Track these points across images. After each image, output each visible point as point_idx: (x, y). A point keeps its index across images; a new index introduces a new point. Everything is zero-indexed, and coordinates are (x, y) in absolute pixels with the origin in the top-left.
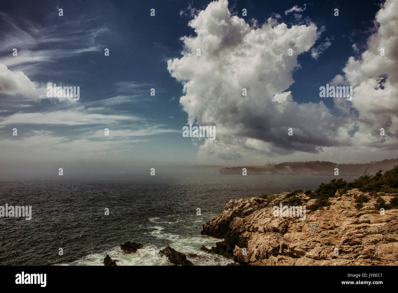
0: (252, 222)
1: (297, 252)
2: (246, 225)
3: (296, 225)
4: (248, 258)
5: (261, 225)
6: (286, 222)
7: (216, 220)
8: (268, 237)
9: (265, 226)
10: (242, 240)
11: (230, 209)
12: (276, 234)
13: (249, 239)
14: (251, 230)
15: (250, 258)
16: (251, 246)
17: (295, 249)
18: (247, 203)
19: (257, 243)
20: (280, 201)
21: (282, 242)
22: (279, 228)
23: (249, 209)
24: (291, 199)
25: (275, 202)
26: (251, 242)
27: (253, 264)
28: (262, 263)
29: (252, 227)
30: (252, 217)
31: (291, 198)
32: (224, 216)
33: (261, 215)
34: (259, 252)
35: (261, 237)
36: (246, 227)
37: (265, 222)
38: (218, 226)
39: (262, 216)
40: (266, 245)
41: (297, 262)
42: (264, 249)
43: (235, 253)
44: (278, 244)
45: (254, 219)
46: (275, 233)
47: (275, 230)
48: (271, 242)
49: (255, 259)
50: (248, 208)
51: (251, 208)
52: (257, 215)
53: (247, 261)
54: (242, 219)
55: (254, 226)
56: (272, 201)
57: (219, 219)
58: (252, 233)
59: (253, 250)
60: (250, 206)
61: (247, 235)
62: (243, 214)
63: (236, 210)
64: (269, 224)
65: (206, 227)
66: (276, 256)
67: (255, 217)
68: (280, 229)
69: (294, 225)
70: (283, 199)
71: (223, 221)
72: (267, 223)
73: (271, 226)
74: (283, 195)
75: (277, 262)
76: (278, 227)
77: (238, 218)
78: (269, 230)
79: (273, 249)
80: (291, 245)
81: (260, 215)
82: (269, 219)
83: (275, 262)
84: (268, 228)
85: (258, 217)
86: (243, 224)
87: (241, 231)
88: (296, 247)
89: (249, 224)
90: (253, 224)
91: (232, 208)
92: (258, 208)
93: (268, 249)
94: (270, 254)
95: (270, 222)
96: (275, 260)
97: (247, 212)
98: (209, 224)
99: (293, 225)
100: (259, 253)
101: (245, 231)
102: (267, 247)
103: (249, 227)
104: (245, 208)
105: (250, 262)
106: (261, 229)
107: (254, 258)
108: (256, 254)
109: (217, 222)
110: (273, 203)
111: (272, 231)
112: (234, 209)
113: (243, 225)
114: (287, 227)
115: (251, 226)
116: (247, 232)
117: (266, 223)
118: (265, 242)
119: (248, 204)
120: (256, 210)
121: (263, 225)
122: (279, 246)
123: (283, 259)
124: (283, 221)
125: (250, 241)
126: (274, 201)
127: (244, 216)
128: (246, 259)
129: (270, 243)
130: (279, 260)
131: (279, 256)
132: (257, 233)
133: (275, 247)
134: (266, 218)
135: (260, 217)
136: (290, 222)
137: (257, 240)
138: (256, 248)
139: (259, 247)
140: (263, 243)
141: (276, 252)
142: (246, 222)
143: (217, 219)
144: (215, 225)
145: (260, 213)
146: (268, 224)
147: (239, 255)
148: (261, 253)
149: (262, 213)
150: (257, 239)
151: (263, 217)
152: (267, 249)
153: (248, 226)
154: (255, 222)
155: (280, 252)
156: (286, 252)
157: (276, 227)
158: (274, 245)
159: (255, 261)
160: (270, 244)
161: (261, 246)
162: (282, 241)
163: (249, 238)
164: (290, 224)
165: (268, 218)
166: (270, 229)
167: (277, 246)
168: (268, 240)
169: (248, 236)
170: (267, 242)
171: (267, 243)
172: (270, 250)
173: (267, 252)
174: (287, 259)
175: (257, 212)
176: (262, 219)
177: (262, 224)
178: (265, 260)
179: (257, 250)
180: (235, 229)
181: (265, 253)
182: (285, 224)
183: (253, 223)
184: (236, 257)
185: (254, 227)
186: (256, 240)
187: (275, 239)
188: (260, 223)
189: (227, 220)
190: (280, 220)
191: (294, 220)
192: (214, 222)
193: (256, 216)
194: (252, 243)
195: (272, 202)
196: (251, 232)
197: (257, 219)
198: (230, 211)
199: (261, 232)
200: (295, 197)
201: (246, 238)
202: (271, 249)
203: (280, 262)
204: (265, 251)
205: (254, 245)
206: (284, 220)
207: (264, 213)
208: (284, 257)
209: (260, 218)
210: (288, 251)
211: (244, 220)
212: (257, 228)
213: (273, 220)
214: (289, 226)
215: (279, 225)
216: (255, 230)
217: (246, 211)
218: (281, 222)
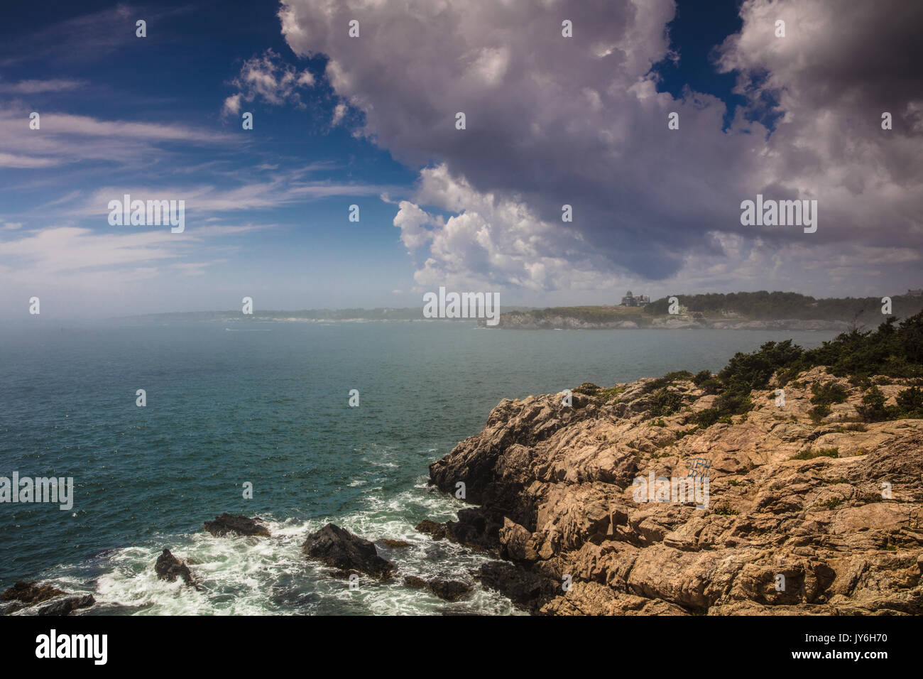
0: (550, 458)
1: (647, 531)
2: (535, 464)
3: (658, 462)
4: (535, 548)
5: (571, 464)
6: (633, 457)
7: (462, 454)
8: (584, 495)
9: (582, 467)
10: (525, 505)
11: (499, 424)
12: (605, 486)
13: (541, 500)
14: (548, 477)
15: (540, 549)
16: (543, 519)
17: (642, 525)
18: (543, 408)
19: (557, 510)
20: (627, 401)
21: (613, 508)
22: (614, 472)
23: (549, 424)
24: (657, 397)
25: (615, 403)
26: (544, 507)
27: (544, 563)
28: (566, 560)
29: (550, 470)
30: (553, 444)
31: (656, 392)
32: (485, 443)
33: (576, 439)
34: (560, 532)
35: (569, 495)
36: (536, 469)
37: (582, 457)
38: (467, 468)
39: (578, 441)
40: (577, 516)
41: (640, 557)
42: (573, 524)
43: (504, 537)
44: (605, 512)
45: (557, 449)
46: (603, 484)
47: (606, 477)
48: (589, 507)
49: (552, 552)
50: (546, 419)
51: (554, 421)
52: (566, 438)
53: (533, 556)
54: (526, 450)
55: (554, 468)
56: (608, 402)
57: (471, 451)
58: (548, 486)
59: (546, 528)
60: (552, 415)
61: (536, 491)
62: (534, 435)
63: (513, 427)
64: (590, 462)
65: (438, 473)
66: (599, 544)
67: (559, 445)
68: (618, 473)
69: (651, 463)
70: (637, 395)
71: (479, 455)
72: (587, 460)
73: (596, 468)
74: (637, 386)
75: (600, 559)
76: (613, 469)
77: (517, 448)
78: (590, 478)
79: (591, 525)
80: (634, 515)
81: (572, 438)
82: (593, 449)
83: (595, 558)
84: (588, 472)
85: (568, 442)
86: (530, 462)
87: (522, 482)
88: (645, 518)
89: (544, 462)
90: (554, 463)
91: (505, 420)
92: (572, 420)
93: (581, 524)
94: (586, 538)
95: (595, 455)
96: (594, 554)
97: (542, 432)
98: (446, 463)
99: (649, 464)
100: (562, 537)
101: (533, 479)
102: (579, 521)
103: (543, 471)
104: (538, 422)
105: (540, 558)
106: (571, 474)
107: (550, 548)
108: (553, 539)
109: (465, 457)
110: (611, 407)
111: (598, 480)
112: (510, 424)
113: (527, 467)
114: (636, 470)
115: (548, 466)
116: (537, 484)
117: (584, 460)
118: (575, 508)
119: (547, 411)
120: (566, 425)
121: (577, 465)
122: (608, 517)
123: (613, 549)
124: (626, 453)
125: (542, 505)
126: (611, 402)
127: (535, 440)
128: (529, 550)
129: (584, 511)
130: (603, 553)
131: (606, 544)
132: (561, 485)
133: (597, 519)
134: (586, 447)
135: (573, 442)
136: (643, 455)
137: (558, 504)
138: (555, 523)
139: (561, 521)
140: (570, 510)
141: (598, 532)
142: (537, 456)
143: (466, 451)
144: (460, 467)
145: (571, 434)
146: (588, 462)
147: (514, 541)
148: (566, 535)
149: (577, 434)
150: (558, 501)
151: (579, 443)
152: (579, 526)
153: (540, 467)
154: (559, 456)
155: (610, 532)
156: (622, 533)
157: (608, 468)
158: (593, 515)
159: (552, 556)
160: (585, 514)
161: (567, 517)
162: (614, 505)
163: (542, 498)
164: (642, 461)
165: (592, 447)
166: (594, 475)
167: (601, 517)
168: (581, 504)
169: (539, 493)
170: (580, 509)
171: (580, 511)
172: (584, 529)
173: (578, 533)
174: (623, 551)
175: (567, 430)
176: (576, 448)
177: (573, 461)
178: (573, 553)
179: (555, 527)
180: (509, 476)
181: (575, 536)
182: (630, 462)
183: (554, 459)
184: (505, 546)
185: (556, 470)
186: (556, 504)
187: (600, 499)
188: (571, 459)
189: (492, 452)
190: (619, 450)
191: (654, 451)
192: (458, 457)
193: (563, 442)
194: (546, 510)
195: (609, 405)
196: (547, 482)
197: (565, 448)
198: (500, 429)
199: (572, 483)
200: (665, 389)
201: (536, 498)
202: (588, 524)
203: (606, 557)
204: (574, 530)
205: (550, 517)
206: (631, 450)
207: (584, 433)
208: (617, 545)
209: (573, 447)
210: (627, 529)
211: (531, 452)
212: (563, 473)
213: (603, 449)
214: (640, 466)
215: (616, 464)
216: (559, 477)
217: (542, 428)
218: (621, 455)
